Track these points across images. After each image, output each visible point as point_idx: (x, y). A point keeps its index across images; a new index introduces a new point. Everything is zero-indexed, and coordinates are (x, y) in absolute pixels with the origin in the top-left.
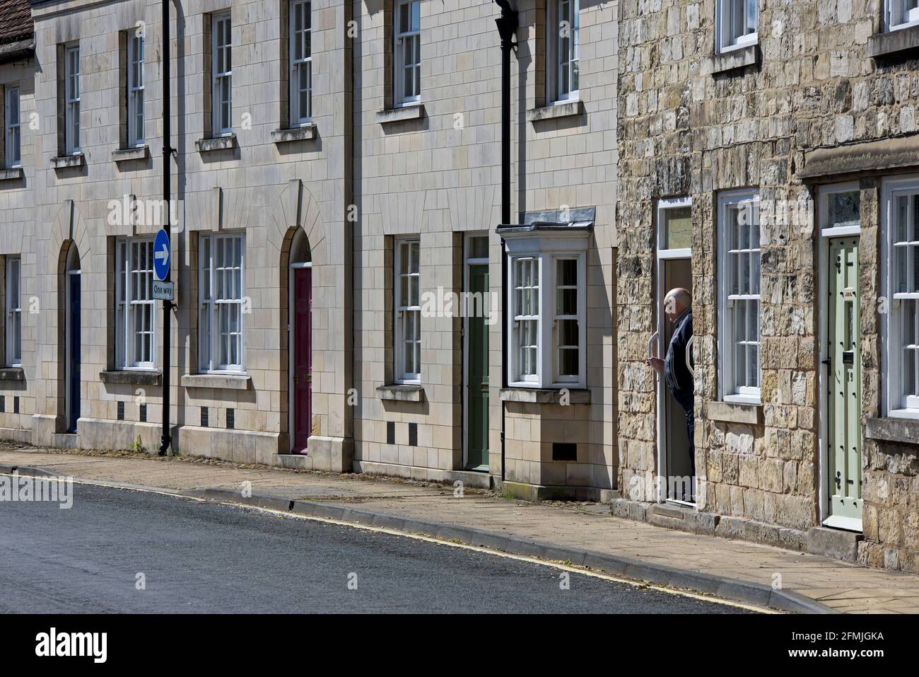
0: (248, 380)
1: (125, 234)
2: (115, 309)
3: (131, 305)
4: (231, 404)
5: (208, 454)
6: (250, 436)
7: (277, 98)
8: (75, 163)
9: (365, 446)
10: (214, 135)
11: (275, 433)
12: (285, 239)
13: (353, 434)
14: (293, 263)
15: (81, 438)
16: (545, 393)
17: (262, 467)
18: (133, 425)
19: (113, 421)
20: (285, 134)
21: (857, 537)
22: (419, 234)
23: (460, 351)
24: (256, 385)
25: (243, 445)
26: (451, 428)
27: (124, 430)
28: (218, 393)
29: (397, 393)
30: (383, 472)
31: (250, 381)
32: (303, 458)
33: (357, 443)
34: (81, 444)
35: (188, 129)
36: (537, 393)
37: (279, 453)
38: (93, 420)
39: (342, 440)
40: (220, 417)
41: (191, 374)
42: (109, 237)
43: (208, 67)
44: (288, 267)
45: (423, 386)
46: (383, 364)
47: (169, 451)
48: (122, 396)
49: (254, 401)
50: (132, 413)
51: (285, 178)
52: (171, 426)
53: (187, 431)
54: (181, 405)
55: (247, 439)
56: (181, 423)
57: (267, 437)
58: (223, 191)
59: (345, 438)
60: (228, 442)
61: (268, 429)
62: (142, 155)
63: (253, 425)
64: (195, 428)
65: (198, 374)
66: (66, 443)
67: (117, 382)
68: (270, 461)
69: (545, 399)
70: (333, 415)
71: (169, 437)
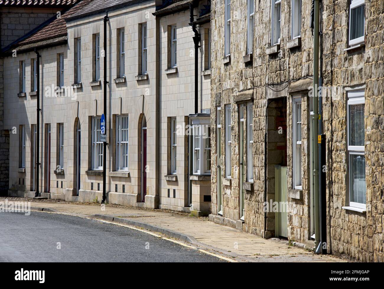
0: (128, 173)
1: (94, 115)
2: (91, 145)
3: (97, 144)
4: (124, 183)
5: (117, 203)
6: (129, 195)
7: (137, 63)
8: (79, 86)
9: (162, 198)
10: (121, 77)
11: (136, 194)
12: (140, 118)
13: (159, 194)
14: (143, 127)
15: (80, 198)
16: (201, 177)
17: (132, 207)
18: (95, 192)
19: (90, 191)
20: (139, 78)
21: (243, 222)
22: (176, 117)
23: (187, 162)
24: (131, 175)
25: (127, 199)
26: (184, 191)
27: (93, 194)
28: (120, 178)
29: (170, 178)
30: (166, 209)
31: (129, 174)
32: (144, 204)
33: (160, 197)
34: (80, 200)
35: (112, 74)
36: (198, 176)
37: (137, 202)
38: (84, 190)
39: (155, 196)
40: (121, 188)
41: (113, 171)
42: (89, 116)
43: (118, 49)
44: (141, 129)
45: (177, 175)
46: (167, 167)
47: (105, 202)
48: (92, 180)
49: (130, 182)
50: (95, 186)
51: (140, 94)
52: (106, 192)
53: (111, 194)
54: (110, 184)
55: (128, 197)
56: (110, 191)
57: (133, 196)
58: (122, 99)
59: (156, 195)
60: (123, 198)
61: (134, 193)
62: (98, 84)
63: (130, 191)
64: (113, 193)
65: (116, 171)
66: (75, 200)
67: (91, 175)
68: (134, 205)
69: (201, 179)
70: (152, 186)
71: (105, 196)
